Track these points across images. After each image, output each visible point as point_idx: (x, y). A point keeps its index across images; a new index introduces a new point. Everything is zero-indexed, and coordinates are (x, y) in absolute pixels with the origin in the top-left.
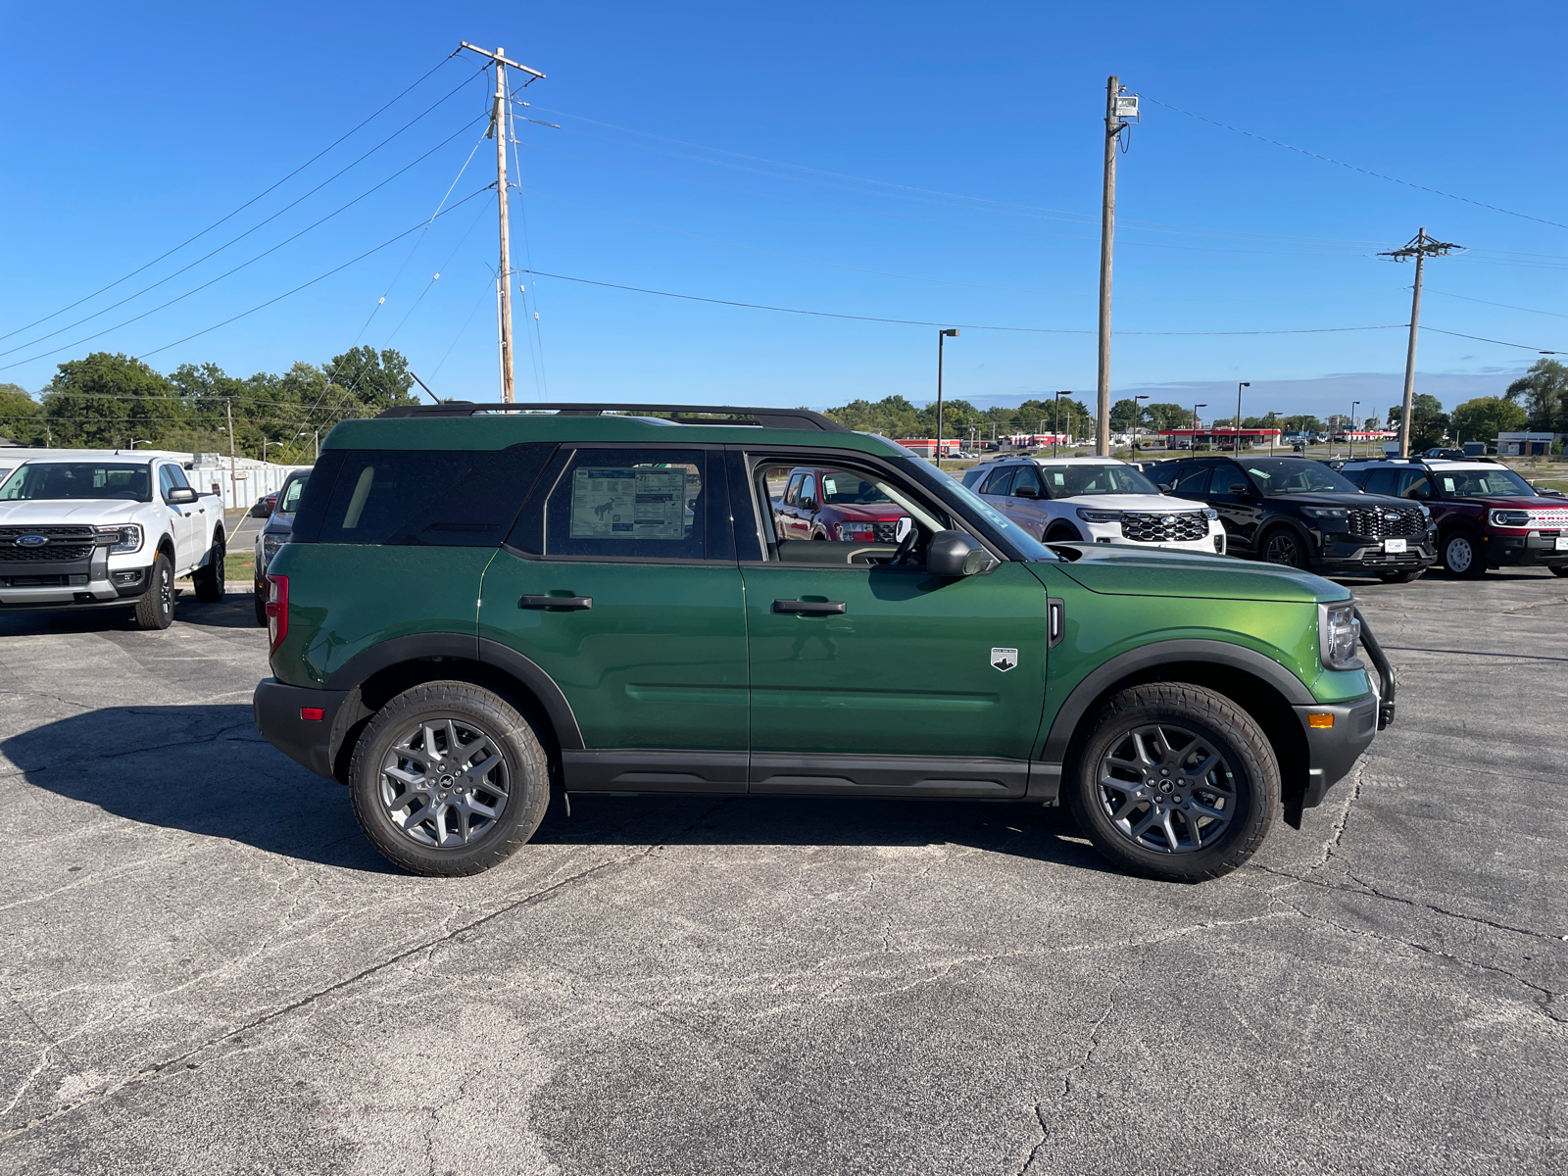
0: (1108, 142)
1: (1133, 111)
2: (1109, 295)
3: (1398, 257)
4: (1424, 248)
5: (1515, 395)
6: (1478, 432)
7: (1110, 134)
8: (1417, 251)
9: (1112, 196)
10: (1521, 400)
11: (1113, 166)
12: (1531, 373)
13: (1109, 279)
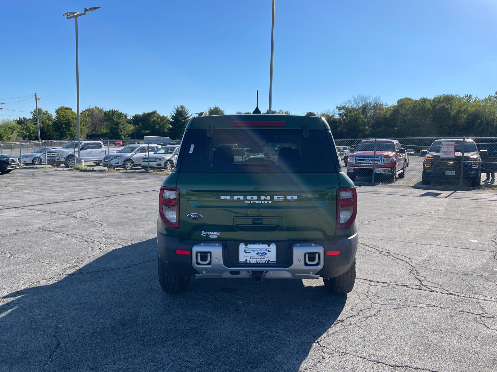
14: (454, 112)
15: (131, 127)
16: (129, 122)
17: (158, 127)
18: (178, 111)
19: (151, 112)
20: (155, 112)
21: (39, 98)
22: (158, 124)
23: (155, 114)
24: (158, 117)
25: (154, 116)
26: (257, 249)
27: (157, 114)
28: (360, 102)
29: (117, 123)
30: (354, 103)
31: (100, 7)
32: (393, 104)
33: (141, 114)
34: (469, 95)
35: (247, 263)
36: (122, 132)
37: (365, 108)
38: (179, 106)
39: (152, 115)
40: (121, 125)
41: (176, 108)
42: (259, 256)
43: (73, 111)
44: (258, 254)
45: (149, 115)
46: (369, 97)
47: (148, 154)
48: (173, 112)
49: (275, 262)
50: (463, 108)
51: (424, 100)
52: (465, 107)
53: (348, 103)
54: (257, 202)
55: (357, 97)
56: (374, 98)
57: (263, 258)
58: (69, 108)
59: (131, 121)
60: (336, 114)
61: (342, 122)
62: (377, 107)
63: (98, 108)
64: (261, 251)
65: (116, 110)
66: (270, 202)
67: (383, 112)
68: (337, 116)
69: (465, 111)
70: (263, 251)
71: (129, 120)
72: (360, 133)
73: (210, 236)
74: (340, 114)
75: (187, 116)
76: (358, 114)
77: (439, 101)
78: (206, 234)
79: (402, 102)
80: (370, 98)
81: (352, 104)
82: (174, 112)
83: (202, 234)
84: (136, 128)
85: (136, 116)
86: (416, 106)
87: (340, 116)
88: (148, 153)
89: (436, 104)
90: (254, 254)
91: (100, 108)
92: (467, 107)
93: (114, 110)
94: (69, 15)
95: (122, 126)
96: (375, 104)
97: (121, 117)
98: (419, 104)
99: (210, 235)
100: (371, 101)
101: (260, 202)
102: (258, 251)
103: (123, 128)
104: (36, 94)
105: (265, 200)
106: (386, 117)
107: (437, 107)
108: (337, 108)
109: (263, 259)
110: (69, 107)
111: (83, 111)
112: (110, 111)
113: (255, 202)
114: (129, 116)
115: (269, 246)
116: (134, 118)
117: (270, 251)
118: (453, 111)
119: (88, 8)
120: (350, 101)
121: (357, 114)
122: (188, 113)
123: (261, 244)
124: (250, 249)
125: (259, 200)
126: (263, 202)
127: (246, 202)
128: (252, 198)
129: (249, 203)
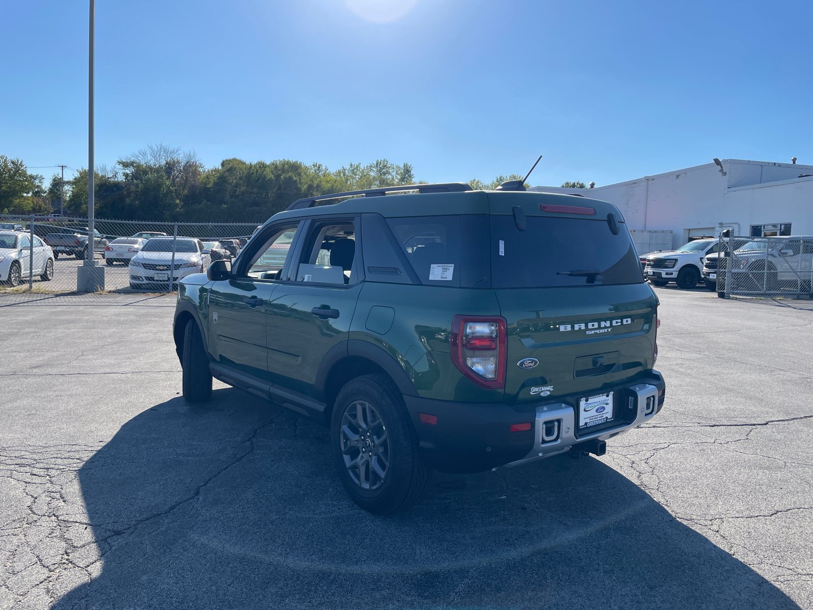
14: (304, 188)
26: (596, 404)
28: (163, 157)
30: (152, 157)
32: (215, 167)
34: (318, 165)
35: (587, 427)
37: (170, 167)
42: (598, 414)
44: (597, 411)
46: (177, 151)
49: (611, 420)
50: (316, 183)
51: (262, 166)
52: (318, 181)
53: (140, 156)
54: (598, 331)
55: (156, 148)
56: (185, 154)
60: (118, 174)
61: (133, 188)
62: (191, 169)
64: (600, 406)
66: (609, 330)
67: (201, 178)
68: (121, 178)
69: (318, 186)
70: (602, 405)
72: (166, 210)
74: (126, 175)
76: (160, 178)
77: (284, 168)
78: (536, 392)
79: (231, 165)
80: (179, 152)
81: (149, 160)
83: (531, 393)
86: (253, 173)
87: (126, 179)
89: (280, 172)
90: (593, 413)
92: (320, 182)
96: (187, 163)
98: (257, 171)
99: (542, 392)
100: (181, 157)
101: (601, 331)
102: (598, 407)
105: (605, 327)
106: (208, 186)
107: (282, 177)
108: (120, 163)
109: (602, 417)
113: (596, 331)
115: (608, 395)
117: (608, 404)
118: (303, 186)
120: (145, 154)
121: (158, 177)
123: (601, 395)
124: (589, 405)
125: (599, 328)
126: (603, 331)
127: (587, 332)
128: (593, 325)
129: (591, 333)
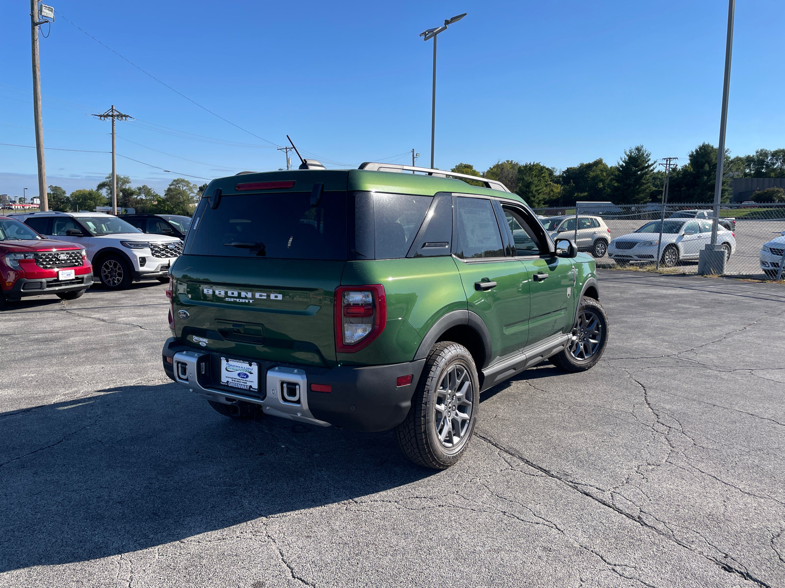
0: (33, 29)
1: (51, 15)
2: (41, 118)
3: (102, 118)
4: (114, 115)
5: (101, 189)
6: (85, 206)
7: (34, 24)
8: (112, 116)
9: (38, 61)
10: (104, 192)
11: (38, 44)
12: (107, 179)
13: (40, 109)
15: (558, 189)
16: (557, 180)
17: (601, 185)
18: (630, 157)
19: (593, 161)
20: (599, 161)
21: (417, 155)
22: (602, 181)
23: (600, 165)
24: (602, 170)
25: (597, 168)
26: (238, 368)
27: (603, 165)
29: (528, 183)
31: (465, 14)
33: (577, 166)
35: (228, 386)
36: (534, 196)
38: (634, 147)
39: (595, 167)
40: (534, 186)
41: (628, 153)
42: (241, 379)
43: (474, 169)
44: (239, 374)
45: (589, 167)
47: (576, 233)
48: (621, 159)
49: (257, 390)
54: (238, 300)
57: (244, 381)
58: (469, 166)
59: (560, 180)
63: (512, 161)
64: (242, 372)
65: (535, 163)
66: (251, 301)
70: (244, 372)
71: (557, 177)
73: (200, 343)
75: (647, 165)
78: (196, 340)
82: (623, 159)
83: (193, 340)
84: (564, 190)
85: (569, 170)
88: (576, 231)
90: (235, 375)
91: (515, 161)
93: (532, 164)
94: (428, 34)
95: (536, 188)
97: (543, 173)
99: (200, 341)
101: (241, 300)
102: (239, 372)
103: (537, 191)
104: (413, 150)
105: (246, 298)
109: (245, 383)
110: (469, 164)
111: (490, 168)
112: (526, 166)
113: (235, 299)
114: (558, 171)
115: (251, 365)
116: (566, 173)
117: (252, 373)
119: (449, 19)
122: (650, 159)
123: (241, 361)
124: (231, 367)
125: (239, 296)
126: (244, 301)
127: (227, 299)
128: (233, 294)
129: (230, 300)
